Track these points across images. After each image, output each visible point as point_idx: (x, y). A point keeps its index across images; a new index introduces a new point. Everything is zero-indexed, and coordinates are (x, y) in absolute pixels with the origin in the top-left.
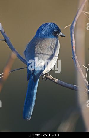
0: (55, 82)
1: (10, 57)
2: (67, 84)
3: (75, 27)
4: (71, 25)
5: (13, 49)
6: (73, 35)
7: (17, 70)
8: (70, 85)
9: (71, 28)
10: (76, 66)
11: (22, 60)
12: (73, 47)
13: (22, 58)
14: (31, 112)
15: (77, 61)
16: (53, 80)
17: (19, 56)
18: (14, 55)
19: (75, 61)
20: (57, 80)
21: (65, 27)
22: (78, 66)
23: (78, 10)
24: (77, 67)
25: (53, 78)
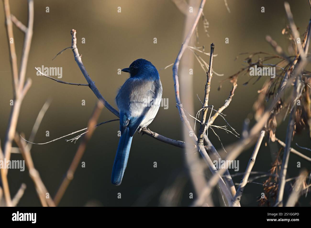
0: (155, 138)
1: (96, 106)
2: (170, 140)
3: (179, 67)
4: (173, 64)
5: (99, 96)
6: (177, 78)
7: (105, 123)
8: (174, 141)
9: (174, 68)
10: (181, 116)
11: (112, 110)
12: (176, 92)
13: (111, 108)
14: (122, 174)
15: (182, 110)
16: (152, 134)
17: (107, 105)
18: (101, 104)
19: (180, 110)
20: (156, 135)
21: (165, 67)
22: (184, 116)
23: (182, 45)
24: (183, 118)
25: (152, 133)
